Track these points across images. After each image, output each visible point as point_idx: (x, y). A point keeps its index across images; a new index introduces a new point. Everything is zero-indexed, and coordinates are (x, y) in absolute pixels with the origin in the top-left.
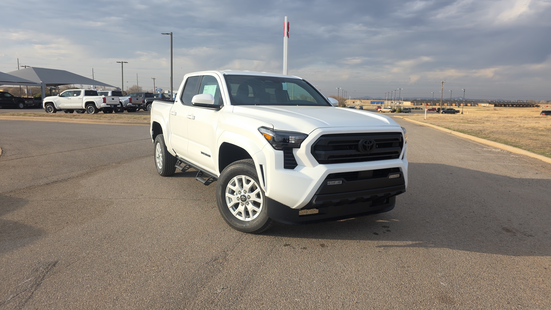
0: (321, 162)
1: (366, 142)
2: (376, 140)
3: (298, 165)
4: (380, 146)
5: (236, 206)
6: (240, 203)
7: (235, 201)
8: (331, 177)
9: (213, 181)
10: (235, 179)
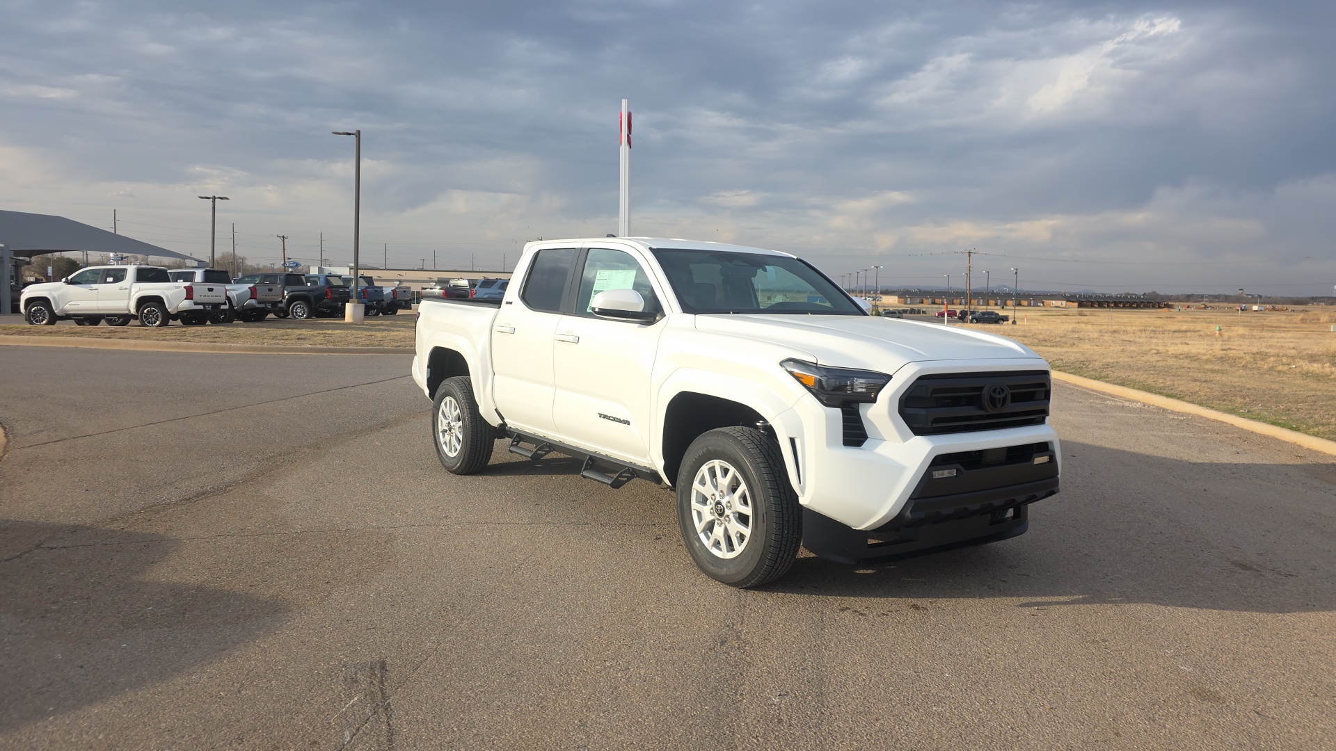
0: (918, 431)
1: (994, 391)
2: (1011, 387)
3: (868, 438)
4: (1016, 398)
5: (710, 527)
6: (716, 521)
7: (708, 517)
8: (940, 461)
9: (629, 479)
10: (704, 469)
